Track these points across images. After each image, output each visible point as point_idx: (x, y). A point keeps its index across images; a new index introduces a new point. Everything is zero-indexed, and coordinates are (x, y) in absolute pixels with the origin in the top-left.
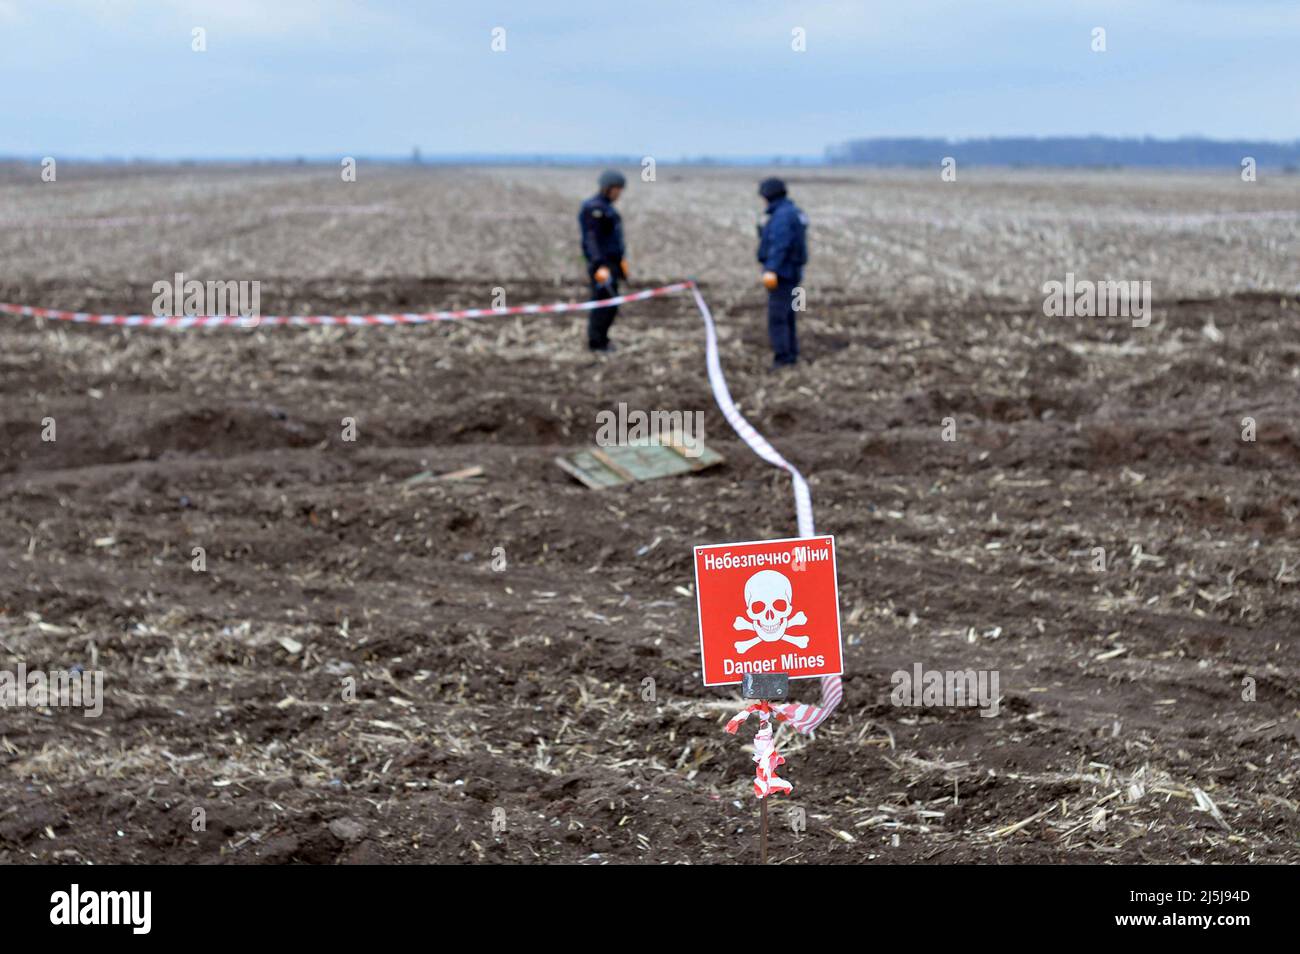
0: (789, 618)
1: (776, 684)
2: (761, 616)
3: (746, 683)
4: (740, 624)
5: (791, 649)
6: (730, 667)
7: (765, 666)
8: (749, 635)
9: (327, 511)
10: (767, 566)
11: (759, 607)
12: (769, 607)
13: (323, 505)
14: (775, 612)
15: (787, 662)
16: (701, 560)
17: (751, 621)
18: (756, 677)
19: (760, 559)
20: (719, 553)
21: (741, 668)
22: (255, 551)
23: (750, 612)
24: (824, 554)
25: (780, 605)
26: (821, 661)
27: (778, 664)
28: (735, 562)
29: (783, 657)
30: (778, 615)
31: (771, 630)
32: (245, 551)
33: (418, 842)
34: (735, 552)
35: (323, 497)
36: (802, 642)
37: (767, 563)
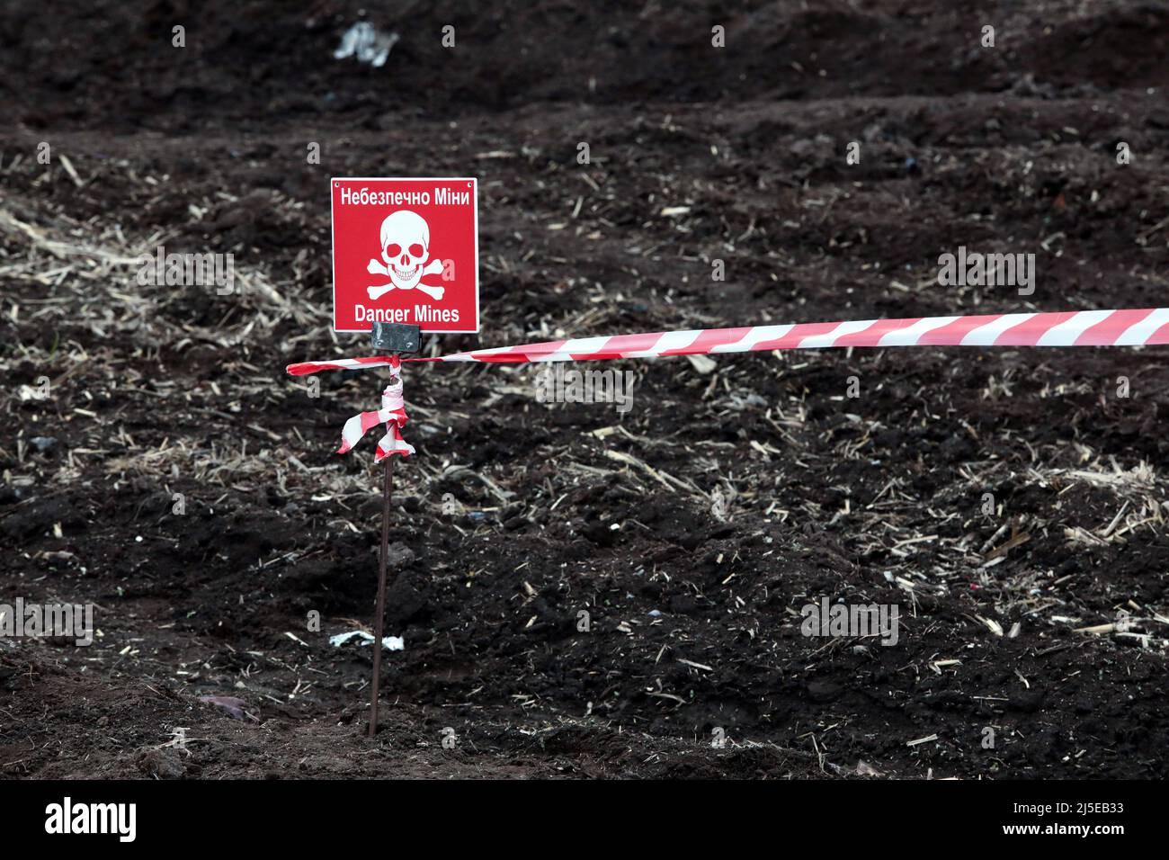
0: (425, 265)
1: (407, 336)
2: (396, 260)
3: (375, 332)
4: (374, 267)
5: (425, 299)
6: (361, 313)
7: (397, 316)
8: (382, 280)
9: (1084, 191)
10: (405, 206)
11: (394, 250)
12: (405, 251)
13: (1079, 181)
14: (411, 256)
15: (421, 313)
16: (337, 192)
17: (385, 265)
18: (386, 327)
19: (398, 197)
20: (356, 187)
21: (372, 315)
22: (871, 241)
23: (384, 255)
24: (465, 198)
25: (416, 250)
26: (455, 316)
27: (411, 315)
28: (372, 198)
29: (417, 307)
30: (414, 260)
31: (406, 277)
32: (857, 240)
33: (473, 580)
34: (373, 188)
35: (1083, 167)
36: (437, 293)
37: (405, 202)
